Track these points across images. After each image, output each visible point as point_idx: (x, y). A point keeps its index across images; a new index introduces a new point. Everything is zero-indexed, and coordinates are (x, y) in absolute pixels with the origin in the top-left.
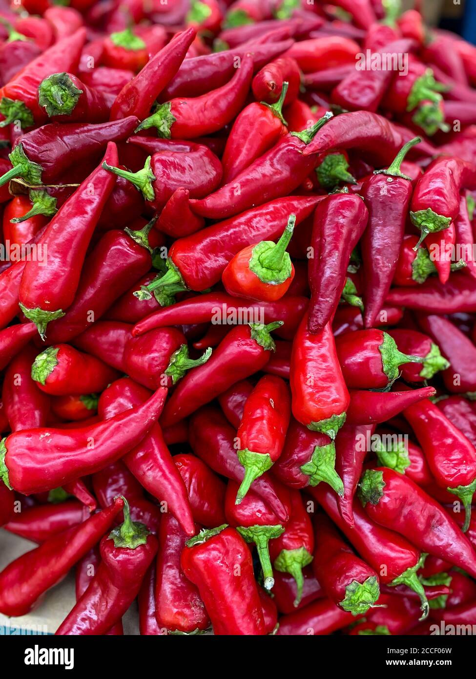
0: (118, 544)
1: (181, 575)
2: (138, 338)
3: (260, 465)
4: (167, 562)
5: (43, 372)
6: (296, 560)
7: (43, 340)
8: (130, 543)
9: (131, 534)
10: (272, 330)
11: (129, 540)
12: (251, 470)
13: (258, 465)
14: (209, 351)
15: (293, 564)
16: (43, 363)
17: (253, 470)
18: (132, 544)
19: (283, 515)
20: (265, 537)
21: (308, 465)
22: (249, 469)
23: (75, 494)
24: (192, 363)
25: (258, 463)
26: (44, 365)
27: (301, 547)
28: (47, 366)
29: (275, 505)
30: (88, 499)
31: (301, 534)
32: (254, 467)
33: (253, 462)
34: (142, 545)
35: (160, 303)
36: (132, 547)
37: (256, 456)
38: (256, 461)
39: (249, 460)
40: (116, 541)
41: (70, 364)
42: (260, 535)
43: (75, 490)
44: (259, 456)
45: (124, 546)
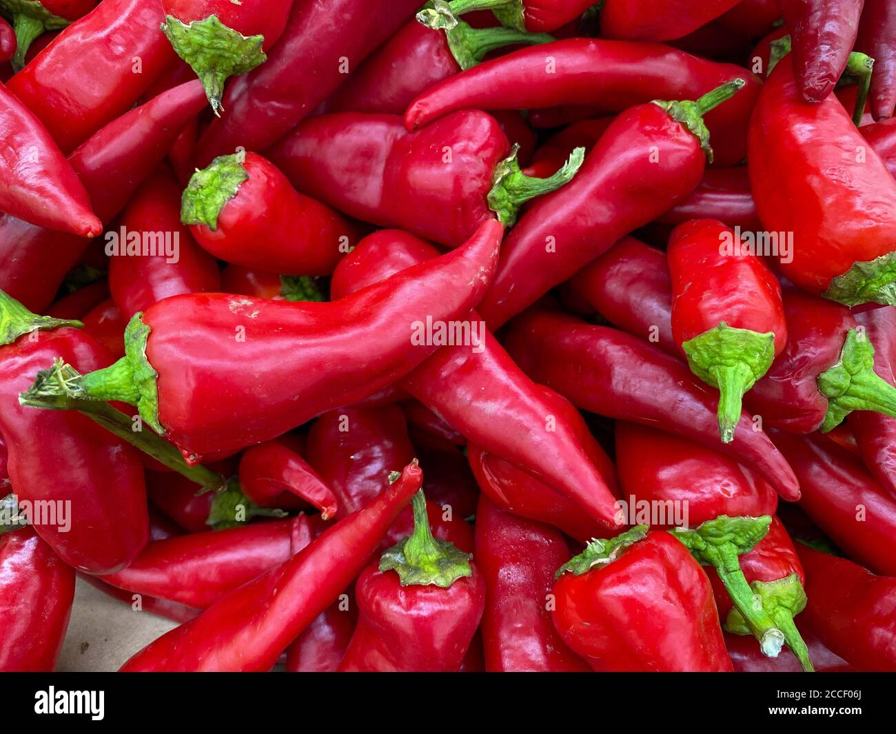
0: (407, 578)
1: (548, 646)
2: (418, 133)
3: (756, 360)
4: (511, 621)
5: (214, 197)
6: (783, 603)
7: (217, 113)
8: (437, 575)
9: (434, 557)
10: (710, 109)
11: (432, 569)
12: (735, 372)
13: (750, 360)
14: (578, 156)
15: (777, 612)
16: (213, 179)
17: (739, 371)
18: (442, 576)
19: (791, 483)
20: (734, 546)
21: (836, 372)
22: (730, 370)
23: (289, 483)
24: (539, 185)
25: (749, 355)
26: (216, 181)
27: (788, 575)
28: (221, 184)
29: (772, 463)
30: (319, 490)
31: (779, 550)
32: (742, 364)
33: (739, 351)
34: (463, 579)
35: (460, 63)
36: (442, 582)
37: (745, 338)
38: (746, 351)
39: (730, 349)
40: (402, 573)
41: (273, 184)
42: (724, 543)
43: (286, 475)
44: (752, 336)
45: (423, 582)
